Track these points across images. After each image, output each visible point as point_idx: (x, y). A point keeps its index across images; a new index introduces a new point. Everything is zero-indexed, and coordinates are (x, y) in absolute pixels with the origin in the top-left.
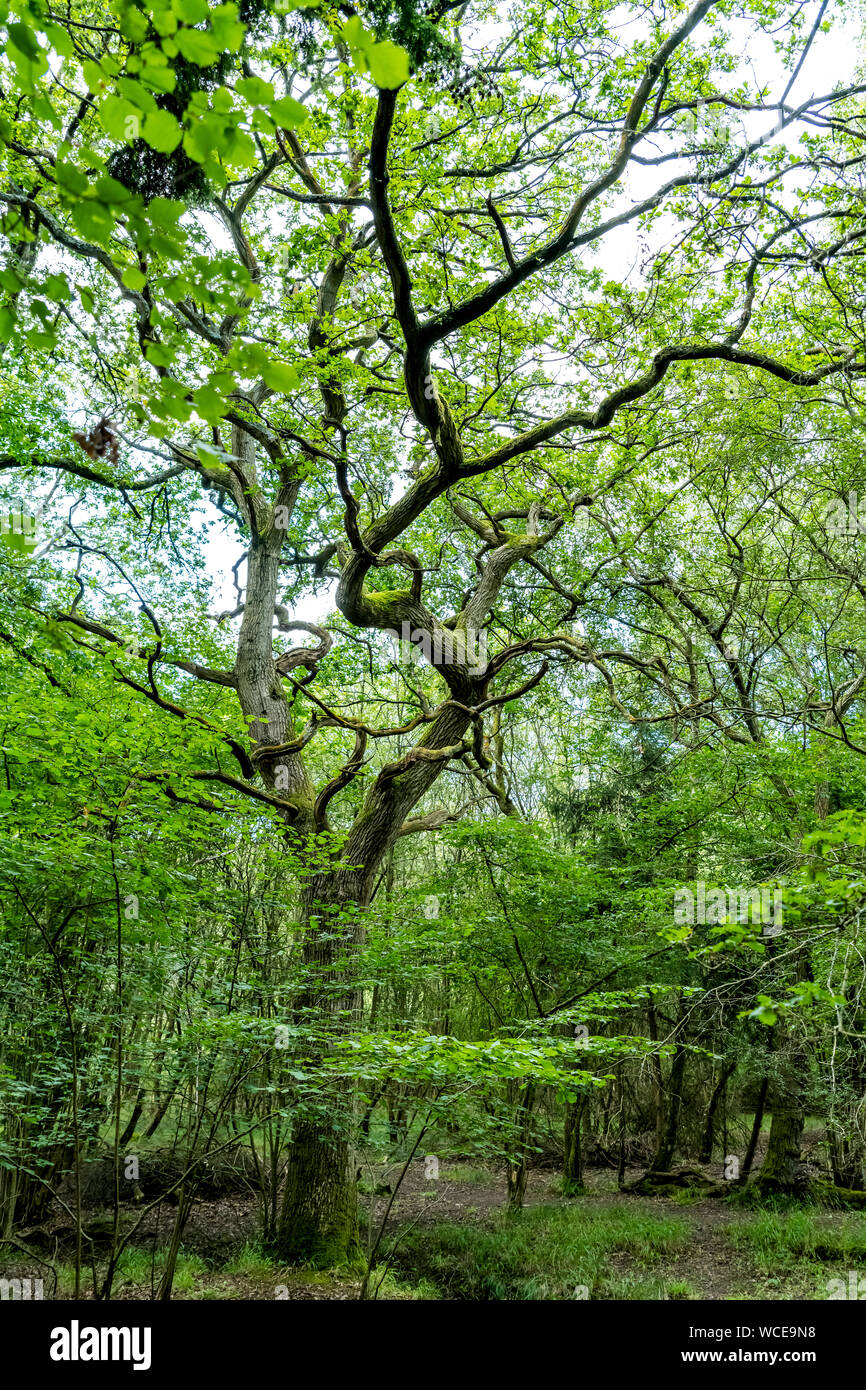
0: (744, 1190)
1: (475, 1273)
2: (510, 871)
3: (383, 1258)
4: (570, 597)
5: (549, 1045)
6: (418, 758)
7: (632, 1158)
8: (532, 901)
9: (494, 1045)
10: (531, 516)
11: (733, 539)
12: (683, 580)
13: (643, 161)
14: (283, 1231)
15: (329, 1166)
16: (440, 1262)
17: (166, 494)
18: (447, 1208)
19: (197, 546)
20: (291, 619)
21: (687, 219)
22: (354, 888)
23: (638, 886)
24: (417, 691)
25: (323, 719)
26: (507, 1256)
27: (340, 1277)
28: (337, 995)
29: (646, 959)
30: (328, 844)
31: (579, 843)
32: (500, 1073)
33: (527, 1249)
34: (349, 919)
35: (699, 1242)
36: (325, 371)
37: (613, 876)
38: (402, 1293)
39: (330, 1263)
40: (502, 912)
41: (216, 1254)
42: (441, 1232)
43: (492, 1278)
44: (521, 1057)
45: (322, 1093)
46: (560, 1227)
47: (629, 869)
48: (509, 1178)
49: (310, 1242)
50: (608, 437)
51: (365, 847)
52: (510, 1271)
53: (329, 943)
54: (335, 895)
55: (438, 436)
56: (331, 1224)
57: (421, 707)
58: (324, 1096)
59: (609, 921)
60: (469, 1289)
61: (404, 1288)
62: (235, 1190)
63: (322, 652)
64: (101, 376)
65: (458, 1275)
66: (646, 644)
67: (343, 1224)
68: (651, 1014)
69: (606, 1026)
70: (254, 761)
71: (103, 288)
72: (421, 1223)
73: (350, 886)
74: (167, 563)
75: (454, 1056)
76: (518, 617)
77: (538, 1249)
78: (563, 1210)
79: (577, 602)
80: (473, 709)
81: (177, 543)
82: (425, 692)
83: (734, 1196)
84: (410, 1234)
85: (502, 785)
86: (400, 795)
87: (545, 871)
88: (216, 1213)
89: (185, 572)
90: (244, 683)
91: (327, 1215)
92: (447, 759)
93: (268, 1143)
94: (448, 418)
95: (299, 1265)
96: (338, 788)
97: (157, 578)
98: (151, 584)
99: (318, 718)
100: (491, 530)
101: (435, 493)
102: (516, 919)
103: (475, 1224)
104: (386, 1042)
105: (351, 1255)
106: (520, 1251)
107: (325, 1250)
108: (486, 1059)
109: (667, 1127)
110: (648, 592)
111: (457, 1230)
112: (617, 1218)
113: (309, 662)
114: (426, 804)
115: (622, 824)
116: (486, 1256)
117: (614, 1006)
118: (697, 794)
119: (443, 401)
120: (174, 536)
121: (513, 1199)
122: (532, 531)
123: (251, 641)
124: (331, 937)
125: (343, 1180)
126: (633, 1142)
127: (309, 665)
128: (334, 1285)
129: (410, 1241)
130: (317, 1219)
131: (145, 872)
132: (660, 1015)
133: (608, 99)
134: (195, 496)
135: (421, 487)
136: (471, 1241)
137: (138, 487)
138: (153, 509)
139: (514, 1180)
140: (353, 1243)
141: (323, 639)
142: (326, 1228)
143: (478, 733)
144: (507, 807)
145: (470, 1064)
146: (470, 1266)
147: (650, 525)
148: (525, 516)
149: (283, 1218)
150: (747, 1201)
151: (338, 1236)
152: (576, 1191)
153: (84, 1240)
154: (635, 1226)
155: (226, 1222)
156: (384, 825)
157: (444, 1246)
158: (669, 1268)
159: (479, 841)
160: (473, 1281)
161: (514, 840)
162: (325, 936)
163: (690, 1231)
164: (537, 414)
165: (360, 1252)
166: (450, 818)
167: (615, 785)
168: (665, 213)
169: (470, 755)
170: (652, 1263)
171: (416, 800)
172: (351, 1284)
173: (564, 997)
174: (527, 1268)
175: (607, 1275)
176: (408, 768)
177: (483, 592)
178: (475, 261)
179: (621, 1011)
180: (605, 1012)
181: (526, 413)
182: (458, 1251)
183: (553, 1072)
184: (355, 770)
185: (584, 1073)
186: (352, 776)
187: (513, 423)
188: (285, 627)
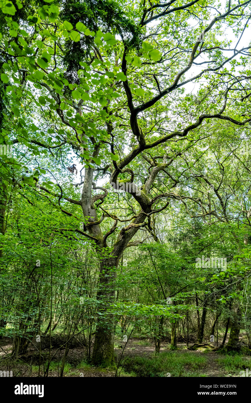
0: (222, 349)
1: (146, 370)
2: (157, 257)
3: (121, 365)
4: (174, 180)
5: (168, 307)
6: (132, 226)
7: (191, 340)
8: (163, 266)
9: (153, 306)
10: (164, 158)
11: (221, 164)
12: (207, 175)
13: (196, 64)
14: (93, 357)
15: (106, 339)
16: (136, 367)
17: (61, 149)
18: (138, 352)
19: (69, 163)
20: (97, 186)
21: (208, 79)
22: (114, 262)
23: (193, 263)
24: (131, 206)
25: (106, 215)
26: (155, 366)
27: (109, 370)
28: (109, 292)
29: (195, 283)
30: (108, 250)
31: (176, 250)
32: (155, 314)
33: (161, 364)
34: (113, 271)
35: (209, 363)
36: (108, 119)
37: (186, 259)
38: (126, 375)
39: (106, 366)
40: (155, 269)
41: (74, 363)
42: (136, 359)
43: (151, 372)
44: (161, 309)
45: (106, 318)
46: (170, 358)
47: (191, 257)
48: (156, 345)
49: (100, 360)
50: (186, 139)
51: (117, 251)
52: (156, 370)
53: (107, 278)
54: (108, 264)
55: (139, 138)
56: (107, 355)
57: (132, 210)
58: (107, 319)
59: (185, 272)
60: (144, 375)
61: (127, 374)
62: (78, 346)
63: (105, 195)
64: (43, 116)
65: (141, 371)
66: (196, 193)
67: (110, 355)
68: (197, 299)
69: (183, 302)
70: (87, 227)
71: (44, 91)
72: (131, 356)
73: (113, 262)
74: (61, 168)
75: (142, 309)
76: (160, 185)
77: (164, 364)
78: (171, 354)
79: (177, 182)
80: (148, 214)
81: (64, 163)
82: (133, 206)
83: (220, 351)
84: (128, 359)
85: (155, 233)
86: (127, 236)
87: (167, 258)
88: (73, 352)
89: (66, 171)
90: (84, 204)
91: (106, 353)
92: (140, 227)
93: (88, 333)
94: (142, 133)
95: (98, 366)
96: (110, 234)
97: (57, 172)
98: (56, 174)
99: (105, 215)
100: (153, 162)
101: (138, 153)
102: (158, 271)
103: (146, 357)
104: (124, 305)
105: (112, 364)
106: (159, 365)
107: (105, 362)
108: (151, 310)
109: (201, 331)
110: (197, 179)
111: (141, 358)
112: (186, 356)
113: (102, 199)
114: (134, 239)
115: (189, 244)
116: (149, 366)
117: (186, 296)
118: (210, 236)
119: (140, 128)
120: (63, 161)
121: (157, 350)
122: (164, 162)
123: (86, 192)
124: (108, 276)
125: (110, 343)
126: (191, 335)
127: (101, 199)
128: (108, 372)
129: (128, 361)
130: (103, 354)
131: (59, 258)
132: (199, 299)
133: (187, 44)
134: (69, 150)
135: (134, 151)
136: (145, 361)
137: (53, 148)
138: (57, 154)
139: (157, 345)
140: (112, 361)
141: (105, 192)
142: (105, 356)
143: (149, 220)
144: (156, 239)
145: (146, 311)
146: (144, 369)
147: (198, 160)
148: (162, 158)
149: (93, 353)
150: (223, 352)
151: (109, 359)
152: (175, 348)
153: (41, 357)
154: (191, 358)
155: (76, 355)
156: (122, 245)
157: (137, 363)
158: (201, 370)
159: (148, 249)
160: (146, 373)
161: (158, 249)
162: (106, 276)
163: (207, 360)
164: (166, 129)
165: (114, 363)
166: (140, 243)
167: (187, 233)
168: (202, 77)
169: (147, 226)
170: (196, 369)
171: (131, 238)
172: (112, 372)
173: (172, 293)
174: (161, 369)
175: (183, 372)
176: (129, 229)
177: (150, 179)
178: (150, 91)
179: (188, 298)
180: (183, 298)
181: (163, 129)
182: (141, 364)
183: (169, 314)
184: (114, 229)
185: (178, 315)
186: (113, 231)
187: (159, 132)
188: (95, 188)
